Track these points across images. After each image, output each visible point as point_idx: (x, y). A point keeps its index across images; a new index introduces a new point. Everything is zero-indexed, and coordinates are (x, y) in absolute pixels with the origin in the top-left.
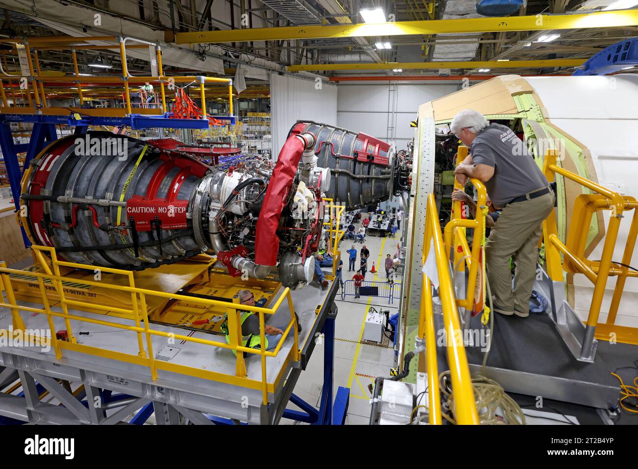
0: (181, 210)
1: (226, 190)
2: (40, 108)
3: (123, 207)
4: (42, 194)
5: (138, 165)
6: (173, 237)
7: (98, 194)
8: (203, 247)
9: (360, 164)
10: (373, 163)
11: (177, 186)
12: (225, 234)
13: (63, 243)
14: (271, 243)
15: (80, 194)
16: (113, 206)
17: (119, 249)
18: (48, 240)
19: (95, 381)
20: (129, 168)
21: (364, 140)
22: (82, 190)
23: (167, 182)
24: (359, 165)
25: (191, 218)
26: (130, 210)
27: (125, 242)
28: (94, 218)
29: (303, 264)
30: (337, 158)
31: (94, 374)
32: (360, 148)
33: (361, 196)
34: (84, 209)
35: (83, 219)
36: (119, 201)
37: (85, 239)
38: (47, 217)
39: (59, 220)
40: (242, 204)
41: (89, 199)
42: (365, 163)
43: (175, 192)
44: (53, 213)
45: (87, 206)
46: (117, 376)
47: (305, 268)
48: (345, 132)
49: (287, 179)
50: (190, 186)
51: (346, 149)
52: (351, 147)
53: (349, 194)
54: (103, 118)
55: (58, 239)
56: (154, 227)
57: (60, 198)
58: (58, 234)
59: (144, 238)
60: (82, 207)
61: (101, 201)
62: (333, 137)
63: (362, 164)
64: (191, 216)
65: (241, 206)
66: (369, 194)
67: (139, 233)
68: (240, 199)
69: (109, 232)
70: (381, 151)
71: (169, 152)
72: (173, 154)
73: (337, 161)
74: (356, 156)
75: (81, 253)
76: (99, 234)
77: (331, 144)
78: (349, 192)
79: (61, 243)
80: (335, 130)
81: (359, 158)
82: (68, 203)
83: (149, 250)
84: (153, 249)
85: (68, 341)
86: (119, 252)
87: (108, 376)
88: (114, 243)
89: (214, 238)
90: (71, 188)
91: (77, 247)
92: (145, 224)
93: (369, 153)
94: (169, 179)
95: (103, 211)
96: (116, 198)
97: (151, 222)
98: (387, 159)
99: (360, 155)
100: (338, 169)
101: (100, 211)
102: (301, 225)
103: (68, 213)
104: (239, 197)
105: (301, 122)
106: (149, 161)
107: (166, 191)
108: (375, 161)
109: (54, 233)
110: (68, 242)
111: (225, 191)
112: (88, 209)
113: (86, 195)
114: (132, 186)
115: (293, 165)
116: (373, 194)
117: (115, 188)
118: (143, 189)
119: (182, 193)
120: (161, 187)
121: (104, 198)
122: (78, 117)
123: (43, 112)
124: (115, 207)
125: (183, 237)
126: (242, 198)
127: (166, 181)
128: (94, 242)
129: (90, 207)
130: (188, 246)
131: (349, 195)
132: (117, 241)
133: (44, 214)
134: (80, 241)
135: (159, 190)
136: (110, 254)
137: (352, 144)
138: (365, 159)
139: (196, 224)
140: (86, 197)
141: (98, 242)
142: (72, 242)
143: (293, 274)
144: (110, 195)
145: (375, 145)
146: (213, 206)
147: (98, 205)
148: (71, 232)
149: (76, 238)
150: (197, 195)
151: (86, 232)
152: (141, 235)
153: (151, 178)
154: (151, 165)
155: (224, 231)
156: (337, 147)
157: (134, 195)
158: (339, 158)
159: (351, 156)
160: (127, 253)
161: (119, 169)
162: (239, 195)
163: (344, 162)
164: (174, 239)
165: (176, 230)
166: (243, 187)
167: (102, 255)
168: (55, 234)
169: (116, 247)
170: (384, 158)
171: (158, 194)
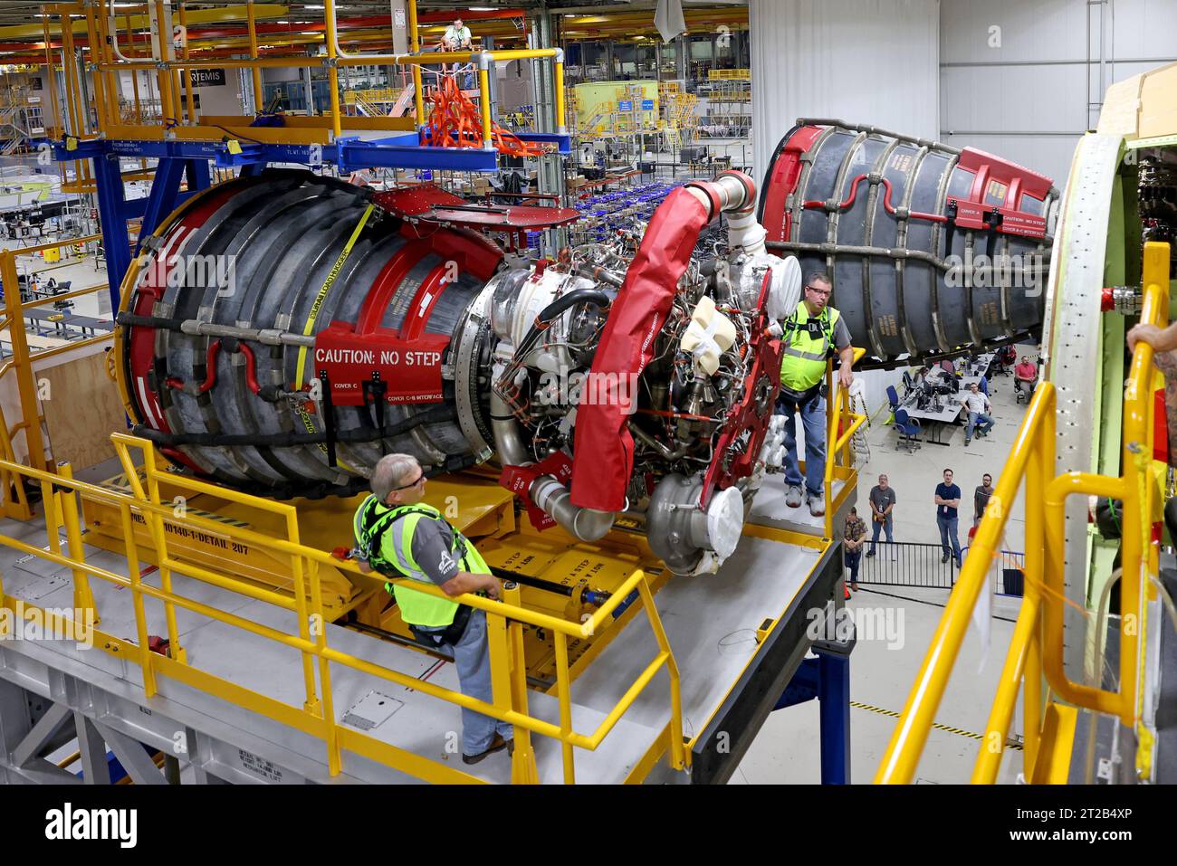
0: (430, 360)
1: (523, 316)
2: (173, 126)
3: (310, 348)
4: (155, 314)
5: (348, 251)
6: (414, 421)
7: (263, 316)
8: (483, 448)
9: (965, 235)
10: (1002, 234)
11: (427, 300)
12: (525, 420)
13: (190, 424)
14: (610, 452)
15: (226, 315)
16: (289, 346)
17: (299, 443)
18: (161, 417)
19: (217, 762)
20: (332, 257)
21: (977, 169)
22: (232, 306)
23: (407, 290)
24: (962, 238)
25: (452, 378)
26: (321, 355)
27: (311, 429)
28: (248, 371)
29: (704, 508)
30: (899, 218)
31: (216, 743)
32: (967, 191)
33: (970, 322)
34: (230, 351)
35: (228, 372)
36: (302, 334)
37: (230, 416)
38: (161, 364)
39: (183, 372)
40: (561, 351)
41: (243, 328)
42: (976, 232)
43: (421, 314)
44: (173, 357)
45: (238, 343)
46: (260, 755)
47: (710, 519)
48: (925, 148)
49: (656, 296)
50: (457, 299)
51: (925, 194)
52: (940, 188)
53: (934, 315)
54: (286, 146)
55: (180, 415)
56: (370, 396)
57: (187, 325)
58: (180, 404)
59: (351, 421)
60: (225, 344)
61: (268, 335)
62: (891, 162)
63: (969, 235)
64: (453, 374)
65: (557, 356)
66: (995, 316)
67: (338, 408)
68: (555, 339)
69: (279, 405)
70: (1024, 198)
71: (416, 222)
72: (422, 225)
73: (901, 228)
74: (951, 214)
75: (222, 449)
76: (258, 408)
77: (883, 181)
78: (937, 309)
79: (185, 423)
80: (899, 143)
81: (960, 220)
82: (203, 335)
83: (364, 451)
84: (369, 447)
85: (170, 656)
86: (297, 450)
87: (241, 752)
88: (288, 429)
89: (501, 430)
90: (210, 303)
91: (217, 436)
92: (352, 390)
93: (987, 204)
94: (412, 282)
95: (269, 354)
96: (296, 328)
97: (365, 385)
98: (1042, 220)
99: (962, 211)
100: (901, 250)
101: (262, 356)
102: (706, 408)
103: (200, 356)
104: (552, 333)
105: (812, 123)
106: (373, 242)
107: (403, 311)
108: (1007, 227)
109: (172, 402)
110: (198, 422)
111: (522, 320)
112: (238, 351)
113: (239, 319)
114: (331, 298)
115: (672, 260)
116: (1004, 317)
117: (297, 305)
118: (353, 305)
119: (437, 317)
120: (393, 302)
121: (270, 326)
122: (234, 148)
123: (177, 136)
124: (294, 347)
125: (436, 422)
126: (558, 336)
127: (407, 288)
128: (248, 426)
129: (242, 346)
130: (449, 444)
131: (935, 319)
132: (294, 425)
133: (155, 357)
134: (222, 421)
135: (388, 310)
136: (282, 454)
137: (942, 181)
138: (978, 222)
139: (463, 393)
140: (237, 322)
141: (255, 425)
142: (206, 424)
143: (680, 533)
144: (284, 320)
145: (1008, 182)
146: (501, 352)
147: (258, 341)
148: (204, 400)
149: (215, 413)
150: (469, 323)
151: (233, 401)
152: (344, 414)
153: (374, 280)
154: (379, 249)
155: (524, 415)
156: (901, 191)
157: (336, 323)
158: (905, 219)
159: (939, 213)
160: (315, 453)
161: (309, 260)
162: (552, 329)
163: (918, 230)
164: (416, 426)
165: (422, 404)
166: (562, 310)
167: (264, 457)
168: (174, 402)
169: (292, 438)
170: (1032, 218)
171: (386, 318)
